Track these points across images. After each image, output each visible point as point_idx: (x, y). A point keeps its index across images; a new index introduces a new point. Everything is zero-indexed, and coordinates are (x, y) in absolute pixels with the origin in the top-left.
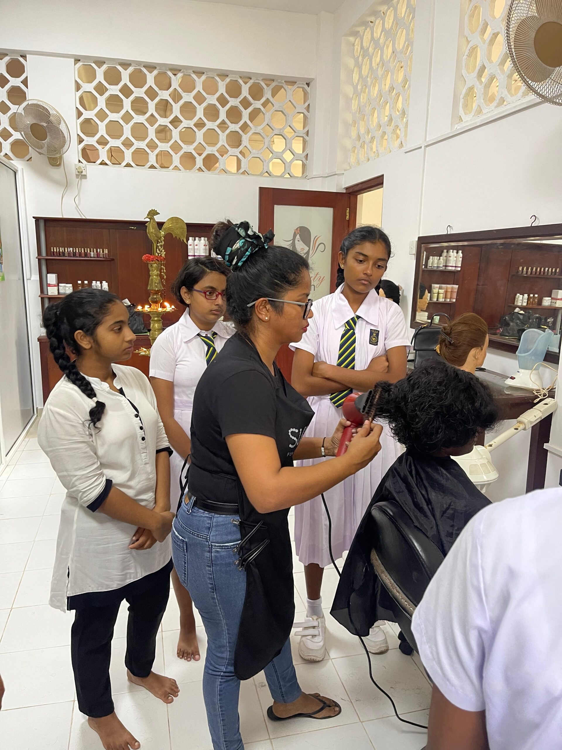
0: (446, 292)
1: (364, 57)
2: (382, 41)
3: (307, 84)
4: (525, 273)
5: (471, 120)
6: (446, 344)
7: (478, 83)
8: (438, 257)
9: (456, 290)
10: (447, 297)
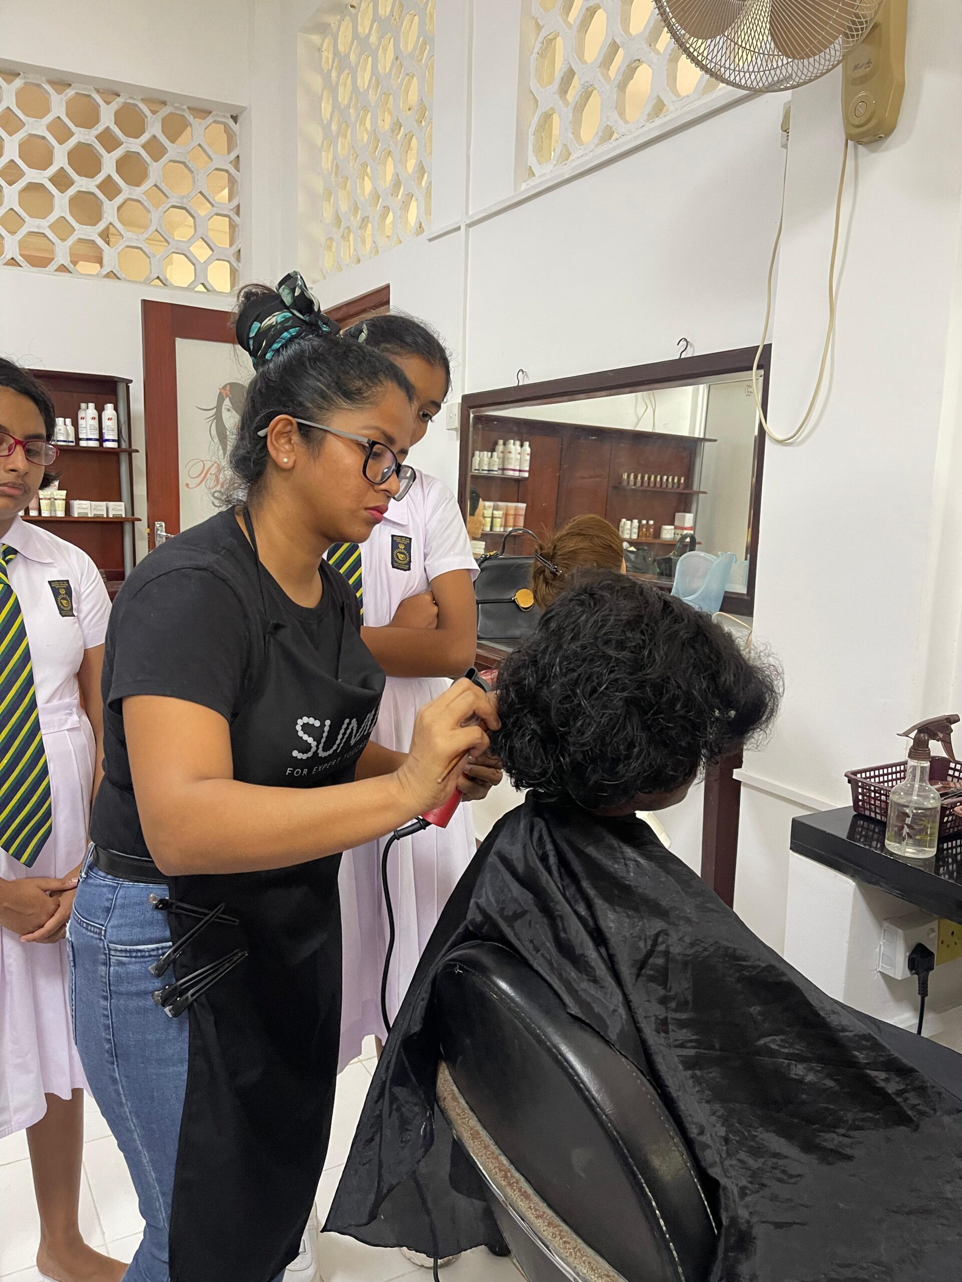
0: (506, 515)
1: (340, 71)
2: (373, 39)
3: (232, 117)
4: (632, 483)
5: (551, 171)
6: (545, 580)
7: (561, 102)
8: (490, 453)
9: (523, 512)
10: (508, 524)
